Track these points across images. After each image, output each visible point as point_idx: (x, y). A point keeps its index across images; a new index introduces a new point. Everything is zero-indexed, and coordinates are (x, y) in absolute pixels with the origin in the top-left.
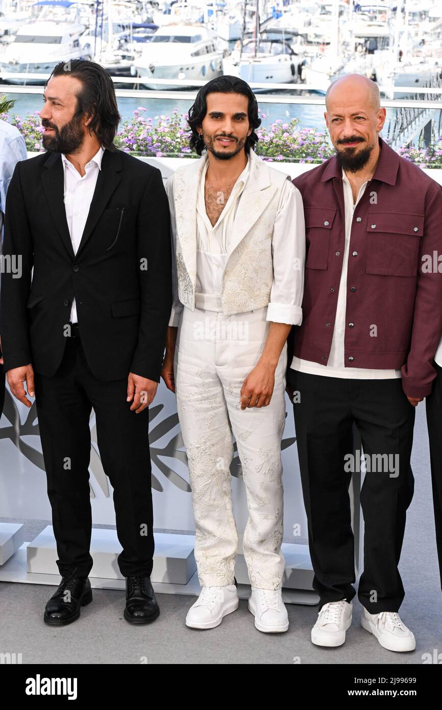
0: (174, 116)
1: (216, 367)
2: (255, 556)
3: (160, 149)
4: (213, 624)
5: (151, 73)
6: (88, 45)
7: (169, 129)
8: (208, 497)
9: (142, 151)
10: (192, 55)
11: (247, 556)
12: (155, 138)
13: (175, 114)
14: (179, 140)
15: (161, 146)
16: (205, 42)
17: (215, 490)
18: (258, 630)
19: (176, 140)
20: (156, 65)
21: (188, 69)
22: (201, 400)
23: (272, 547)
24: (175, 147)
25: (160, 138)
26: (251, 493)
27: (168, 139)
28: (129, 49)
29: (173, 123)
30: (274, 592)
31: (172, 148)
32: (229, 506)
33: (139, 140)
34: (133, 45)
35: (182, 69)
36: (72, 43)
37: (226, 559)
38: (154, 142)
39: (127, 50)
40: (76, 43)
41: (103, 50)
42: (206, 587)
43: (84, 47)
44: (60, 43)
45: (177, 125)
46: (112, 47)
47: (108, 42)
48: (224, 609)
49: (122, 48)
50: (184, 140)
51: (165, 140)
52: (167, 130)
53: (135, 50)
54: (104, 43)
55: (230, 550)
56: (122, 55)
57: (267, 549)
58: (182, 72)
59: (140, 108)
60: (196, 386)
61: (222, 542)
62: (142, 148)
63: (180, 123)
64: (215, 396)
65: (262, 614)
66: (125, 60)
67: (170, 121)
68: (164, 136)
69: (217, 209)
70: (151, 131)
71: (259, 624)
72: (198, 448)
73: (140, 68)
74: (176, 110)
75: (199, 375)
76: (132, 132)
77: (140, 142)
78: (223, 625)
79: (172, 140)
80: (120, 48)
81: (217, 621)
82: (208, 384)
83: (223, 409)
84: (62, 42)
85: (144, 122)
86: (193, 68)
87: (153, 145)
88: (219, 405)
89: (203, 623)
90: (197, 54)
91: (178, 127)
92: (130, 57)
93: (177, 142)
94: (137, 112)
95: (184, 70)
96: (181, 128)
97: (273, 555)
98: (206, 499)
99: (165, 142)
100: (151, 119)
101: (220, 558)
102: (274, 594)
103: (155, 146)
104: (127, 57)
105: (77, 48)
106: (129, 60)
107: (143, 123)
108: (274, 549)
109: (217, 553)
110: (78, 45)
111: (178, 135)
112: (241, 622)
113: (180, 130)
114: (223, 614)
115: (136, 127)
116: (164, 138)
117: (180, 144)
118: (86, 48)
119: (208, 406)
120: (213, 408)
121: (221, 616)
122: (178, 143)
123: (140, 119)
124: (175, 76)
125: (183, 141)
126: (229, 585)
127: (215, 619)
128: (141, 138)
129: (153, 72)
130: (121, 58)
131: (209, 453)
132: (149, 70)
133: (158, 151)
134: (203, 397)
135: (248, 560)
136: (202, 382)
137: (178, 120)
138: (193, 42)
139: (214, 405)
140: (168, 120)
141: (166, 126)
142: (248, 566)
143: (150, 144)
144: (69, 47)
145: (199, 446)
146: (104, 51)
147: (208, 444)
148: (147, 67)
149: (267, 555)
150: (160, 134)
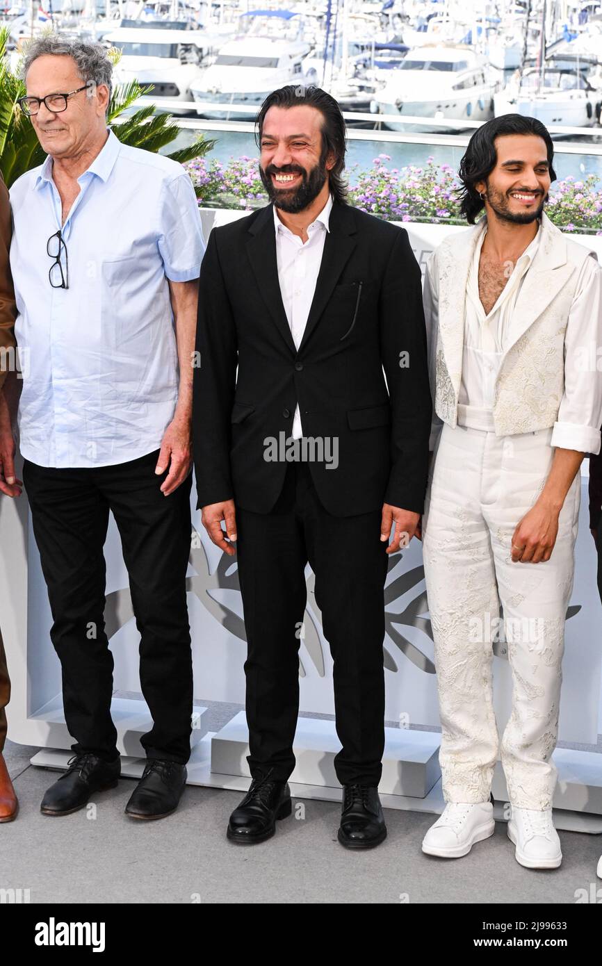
0: (429, 168)
1: (482, 505)
2: (516, 764)
3: (407, 212)
4: (458, 852)
5: (397, 111)
6: (313, 71)
7: (420, 185)
8: (462, 684)
9: (383, 213)
10: (453, 88)
11: (507, 764)
12: (401, 196)
13: (430, 164)
14: (433, 200)
15: (409, 207)
16: (471, 71)
17: (471, 674)
18: (519, 864)
19: (430, 200)
20: (404, 100)
21: (447, 107)
22: (459, 550)
23: (539, 753)
24: (428, 209)
25: (408, 196)
26: (520, 679)
27: (419, 198)
28: (368, 77)
29: (426, 177)
30: (541, 813)
31: (424, 210)
32: (488, 698)
33: (380, 198)
34: (374, 73)
35: (439, 106)
36: (291, 66)
37: (481, 767)
38: (400, 202)
39: (366, 79)
40: (298, 68)
41: (334, 77)
42: (451, 802)
43: (308, 73)
44: (276, 67)
45: (432, 179)
46: (346, 74)
47: (340, 68)
48: (475, 833)
49: (359, 76)
50: (440, 200)
51: (414, 199)
52: (418, 186)
53: (376, 80)
54: (336, 69)
55: (488, 757)
56: (359, 84)
57: (533, 756)
58: (440, 111)
59: (382, 156)
60: (453, 530)
61: (478, 745)
62: (383, 209)
63: (436, 177)
64: (478, 544)
65: (526, 843)
66: (363, 93)
67: (423, 174)
68: (414, 194)
69: (495, 291)
70: (396, 187)
71: (521, 856)
72: (451, 614)
73: (383, 104)
74: (431, 159)
75: (457, 515)
76: (371, 187)
77: (380, 201)
78: (472, 856)
79: (425, 199)
80: (356, 76)
81: (465, 849)
82: (470, 527)
83: (488, 562)
84: (279, 65)
85: (387, 174)
86: (454, 106)
87: (398, 205)
88: (485, 557)
89: (445, 850)
90: (461, 87)
91: (433, 182)
92: (369, 88)
93: (431, 202)
94: (378, 160)
95: (443, 108)
96: (436, 184)
97: (541, 764)
98: (459, 685)
99: (414, 202)
100: (397, 171)
101: (473, 765)
102: (542, 817)
103: (401, 206)
104: (365, 88)
105: (298, 75)
106: (368, 92)
107: (386, 176)
108: (543, 756)
109: (470, 758)
110: (300, 70)
111: (433, 193)
112: (497, 852)
113: (436, 187)
114: (474, 839)
115: (376, 180)
116: (414, 196)
117: (434, 205)
118: (309, 74)
119: (470, 558)
120: (475, 561)
121: (470, 842)
122: (432, 204)
123: (381, 170)
124: (431, 115)
125: (438, 202)
126: (483, 802)
127: (461, 846)
128: (382, 195)
129: (400, 109)
130: (357, 89)
131: (466, 622)
132: (395, 107)
133: (405, 214)
134: (462, 545)
135: (507, 769)
136: (461, 525)
137: (433, 172)
138: (456, 71)
139: (476, 556)
140: (420, 172)
141: (416, 180)
142: (507, 778)
143: (395, 204)
144: (287, 71)
145: (454, 611)
146: (336, 80)
147: (465, 610)
148: (392, 102)
149: (532, 764)
150: (408, 191)
